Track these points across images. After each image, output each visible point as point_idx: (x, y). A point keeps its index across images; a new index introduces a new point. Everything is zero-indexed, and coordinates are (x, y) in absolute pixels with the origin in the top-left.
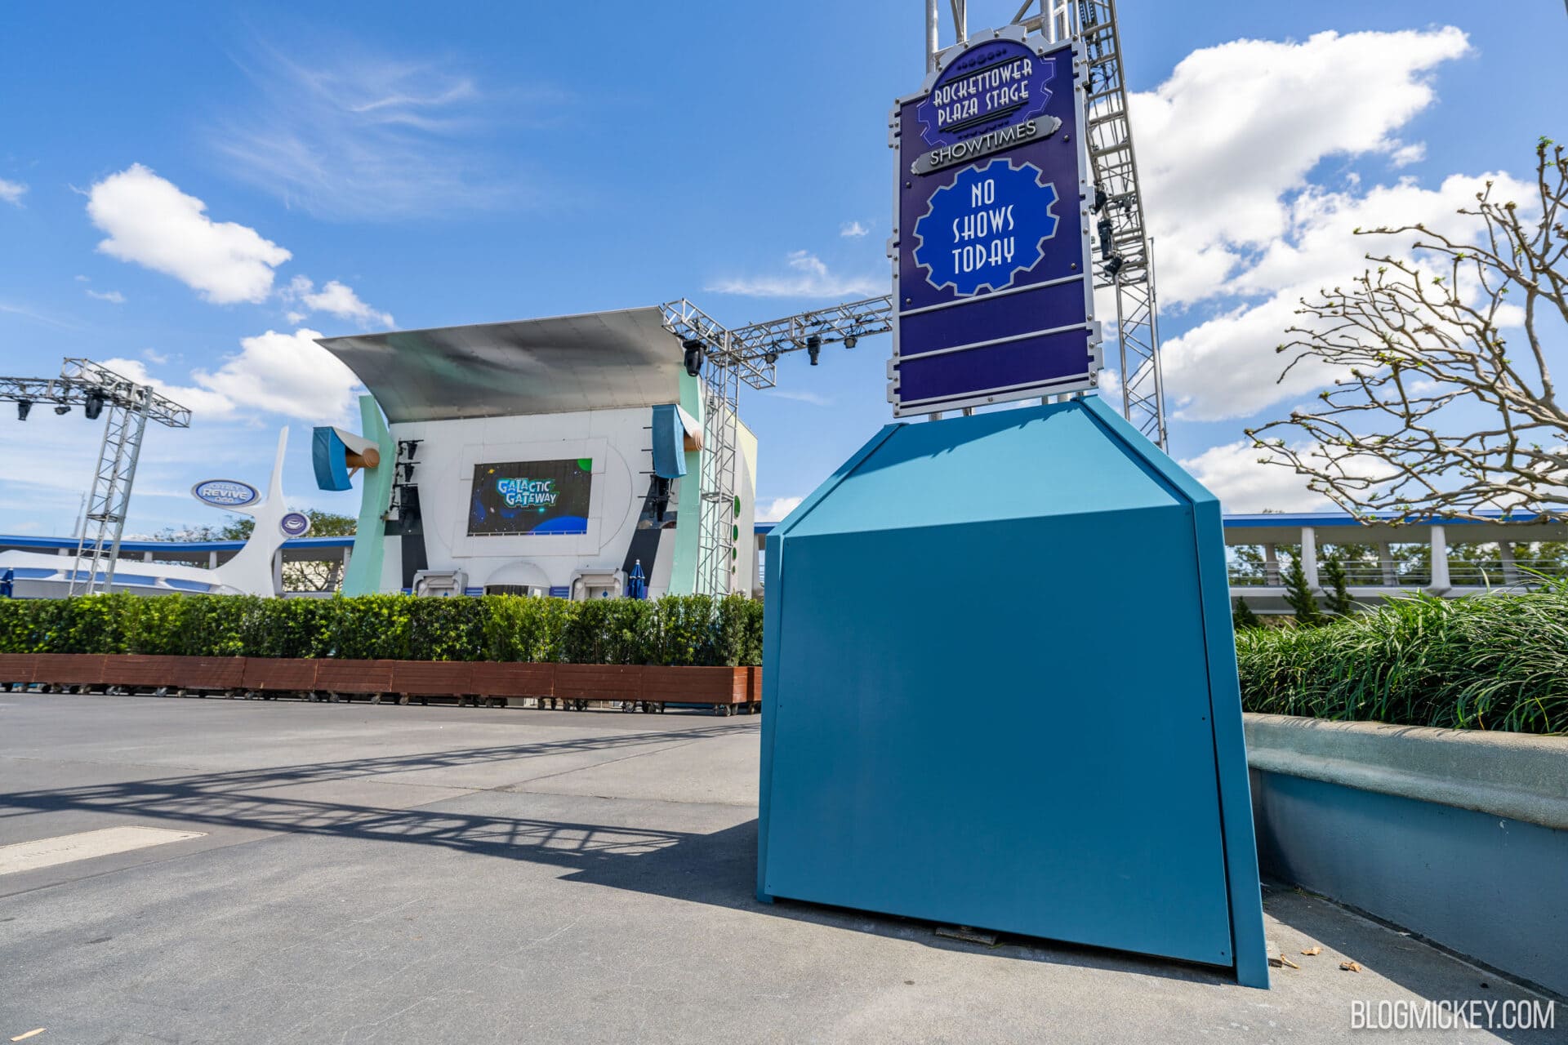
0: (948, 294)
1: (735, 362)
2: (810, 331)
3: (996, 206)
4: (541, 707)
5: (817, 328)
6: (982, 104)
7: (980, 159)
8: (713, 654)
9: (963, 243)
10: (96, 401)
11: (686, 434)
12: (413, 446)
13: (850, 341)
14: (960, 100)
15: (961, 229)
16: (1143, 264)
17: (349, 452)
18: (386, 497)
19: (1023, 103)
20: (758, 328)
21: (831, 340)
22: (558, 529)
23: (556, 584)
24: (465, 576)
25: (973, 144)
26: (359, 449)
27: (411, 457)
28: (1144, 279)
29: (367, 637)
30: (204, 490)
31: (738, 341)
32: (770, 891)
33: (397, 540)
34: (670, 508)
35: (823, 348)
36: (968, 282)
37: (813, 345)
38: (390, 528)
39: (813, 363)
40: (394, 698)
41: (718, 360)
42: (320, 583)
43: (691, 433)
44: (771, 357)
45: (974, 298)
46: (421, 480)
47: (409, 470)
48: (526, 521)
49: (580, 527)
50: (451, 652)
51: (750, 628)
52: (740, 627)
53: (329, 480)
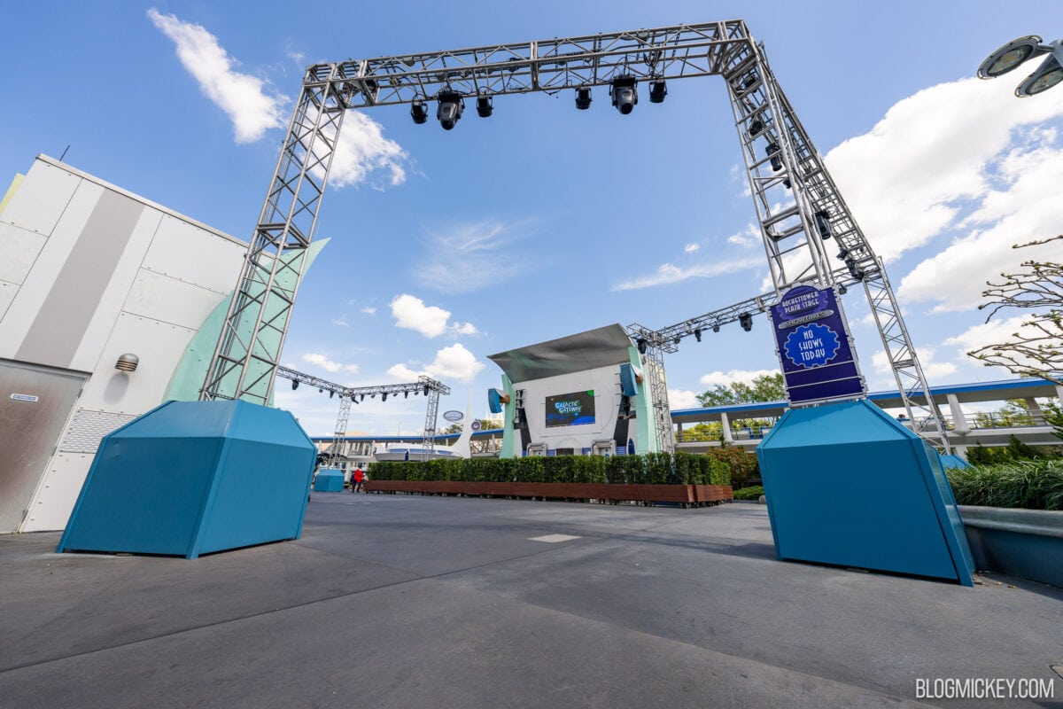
0: (802, 367)
1: (659, 344)
2: (694, 327)
3: (815, 339)
4: (600, 503)
5: (697, 324)
6: (801, 306)
7: (806, 324)
8: (675, 479)
9: (804, 351)
10: (427, 389)
11: (636, 376)
12: (521, 392)
13: (716, 329)
14: (793, 305)
15: (802, 346)
16: (878, 270)
17: (501, 397)
18: (514, 414)
19: (817, 306)
20: (668, 328)
21: (705, 329)
22: (583, 422)
23: (585, 447)
24: (547, 445)
25: (801, 319)
26: (503, 396)
27: (521, 396)
28: (880, 277)
29: (528, 473)
30: (447, 415)
31: (659, 335)
32: (784, 556)
33: (518, 431)
34: (632, 409)
35: (702, 333)
36: (809, 363)
37: (698, 333)
38: (516, 426)
39: (699, 340)
40: (539, 499)
41: (651, 344)
42: (480, 449)
43: (638, 374)
44: (677, 341)
45: (812, 368)
46: (526, 406)
47: (521, 402)
48: (569, 419)
49: (592, 421)
50: (560, 479)
51: (691, 466)
52: (686, 466)
53: (495, 410)
